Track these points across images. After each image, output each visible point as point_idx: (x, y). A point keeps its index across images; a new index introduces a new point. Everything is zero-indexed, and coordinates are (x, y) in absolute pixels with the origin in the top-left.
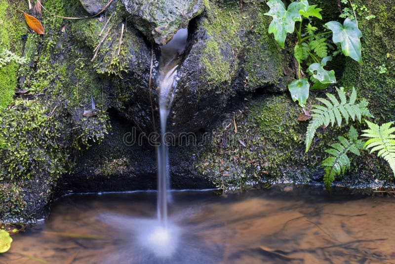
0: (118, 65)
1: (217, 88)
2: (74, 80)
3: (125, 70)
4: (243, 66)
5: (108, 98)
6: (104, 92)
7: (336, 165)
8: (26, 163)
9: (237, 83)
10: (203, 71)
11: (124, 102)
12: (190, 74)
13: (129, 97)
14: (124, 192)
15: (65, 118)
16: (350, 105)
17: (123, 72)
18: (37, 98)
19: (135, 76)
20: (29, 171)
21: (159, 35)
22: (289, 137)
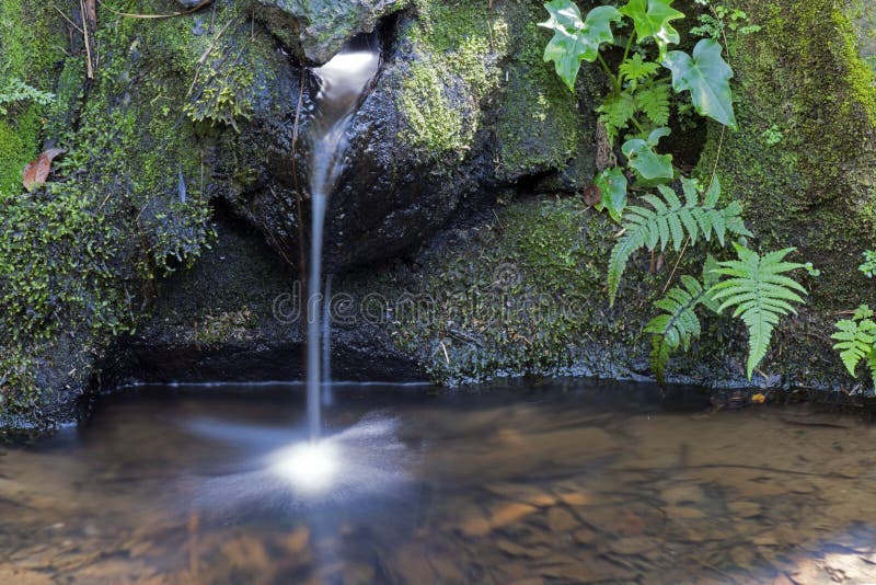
0: (232, 103)
1: (433, 162)
2: (148, 140)
3: (245, 115)
4: (493, 127)
5: (214, 177)
6: (205, 164)
7: (670, 332)
8: (43, 306)
9: (481, 165)
10: (402, 122)
11: (244, 185)
12: (377, 127)
13: (253, 174)
14: (245, 384)
15: (125, 217)
16: (705, 211)
17: (240, 120)
18: (74, 180)
19: (266, 128)
20: (48, 321)
21: (314, 41)
22: (585, 281)
